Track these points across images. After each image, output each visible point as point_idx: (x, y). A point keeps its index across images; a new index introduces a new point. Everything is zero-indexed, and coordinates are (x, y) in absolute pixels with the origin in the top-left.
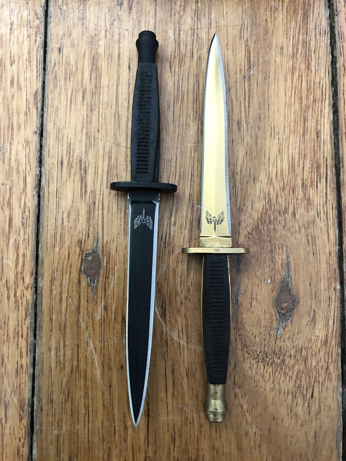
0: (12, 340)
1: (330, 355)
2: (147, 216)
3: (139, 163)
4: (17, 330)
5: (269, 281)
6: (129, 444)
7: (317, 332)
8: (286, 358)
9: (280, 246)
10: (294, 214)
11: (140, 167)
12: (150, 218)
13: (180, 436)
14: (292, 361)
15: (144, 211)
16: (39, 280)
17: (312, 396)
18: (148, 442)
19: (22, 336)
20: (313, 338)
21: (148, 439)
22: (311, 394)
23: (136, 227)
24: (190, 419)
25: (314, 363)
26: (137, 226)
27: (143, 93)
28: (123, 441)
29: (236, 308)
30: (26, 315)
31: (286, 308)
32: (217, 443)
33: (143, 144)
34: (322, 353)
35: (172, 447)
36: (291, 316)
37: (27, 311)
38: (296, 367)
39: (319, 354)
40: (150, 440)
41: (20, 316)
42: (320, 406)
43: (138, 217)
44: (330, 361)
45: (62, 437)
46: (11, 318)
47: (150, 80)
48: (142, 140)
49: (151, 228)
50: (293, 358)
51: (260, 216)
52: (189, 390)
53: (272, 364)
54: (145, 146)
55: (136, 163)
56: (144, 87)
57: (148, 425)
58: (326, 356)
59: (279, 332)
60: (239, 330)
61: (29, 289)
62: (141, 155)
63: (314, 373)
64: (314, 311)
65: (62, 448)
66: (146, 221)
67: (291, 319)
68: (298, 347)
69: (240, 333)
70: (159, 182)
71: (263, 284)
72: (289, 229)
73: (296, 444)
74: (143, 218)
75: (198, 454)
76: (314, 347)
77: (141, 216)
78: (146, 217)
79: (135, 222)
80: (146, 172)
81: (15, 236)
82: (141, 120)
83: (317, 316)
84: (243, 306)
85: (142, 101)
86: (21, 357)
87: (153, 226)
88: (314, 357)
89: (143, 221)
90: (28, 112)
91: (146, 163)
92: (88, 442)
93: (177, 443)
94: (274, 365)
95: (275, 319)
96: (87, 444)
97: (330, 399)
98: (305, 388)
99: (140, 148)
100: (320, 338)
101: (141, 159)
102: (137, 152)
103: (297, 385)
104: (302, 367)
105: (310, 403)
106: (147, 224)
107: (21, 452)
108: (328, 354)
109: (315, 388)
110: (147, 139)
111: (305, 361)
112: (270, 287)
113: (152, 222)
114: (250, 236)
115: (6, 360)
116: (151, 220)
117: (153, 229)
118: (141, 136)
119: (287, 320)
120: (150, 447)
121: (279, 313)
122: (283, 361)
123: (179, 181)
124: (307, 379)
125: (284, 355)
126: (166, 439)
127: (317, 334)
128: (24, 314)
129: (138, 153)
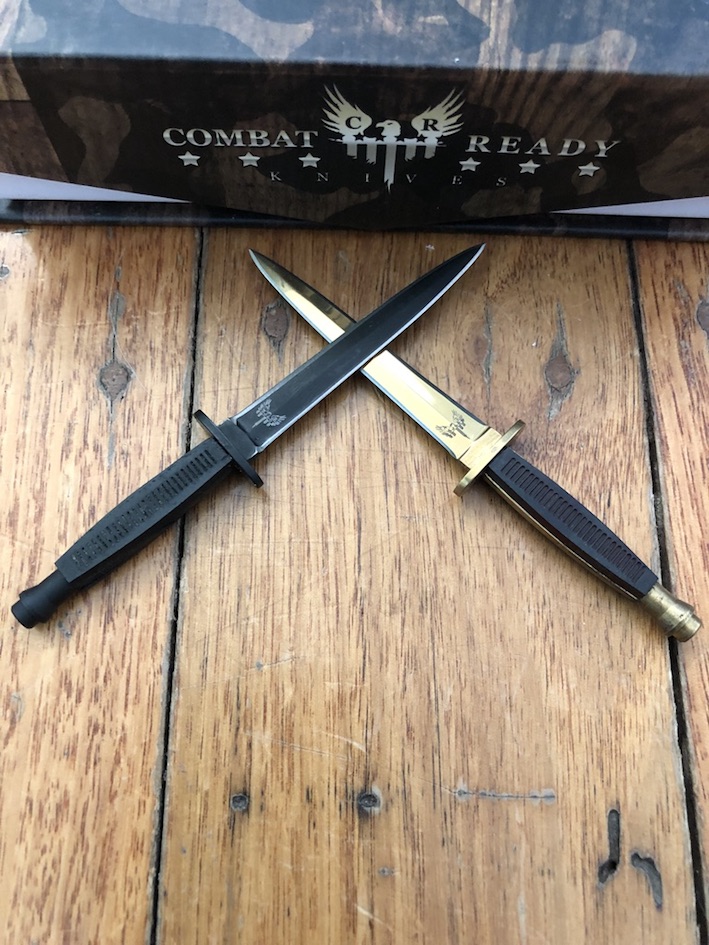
0: (155, 423)
1: (632, 446)
4: (164, 407)
5: (534, 344)
6: (331, 570)
7: (610, 415)
8: (564, 449)
9: (548, 299)
10: (566, 259)
13: (409, 558)
14: (574, 455)
16: (199, 340)
17: (609, 505)
18: (360, 567)
19: (171, 416)
20: (605, 422)
21: (359, 563)
22: (607, 501)
24: (423, 534)
25: (608, 457)
28: (321, 565)
29: (486, 380)
30: (178, 387)
31: (561, 379)
32: (466, 570)
34: (619, 444)
35: (396, 575)
36: (569, 391)
37: (179, 381)
38: (581, 463)
39: (615, 444)
40: (362, 564)
41: (169, 389)
42: (621, 518)
44: (632, 454)
45: (227, 558)
46: (156, 392)
50: (575, 449)
51: (517, 260)
52: (420, 492)
53: (544, 458)
57: (359, 541)
58: (627, 448)
59: (553, 413)
60: (492, 409)
61: (184, 354)
63: (610, 472)
64: (603, 385)
65: (226, 575)
67: (568, 396)
68: (582, 434)
69: (494, 414)
71: (526, 348)
72: (560, 278)
75: (437, 587)
76: (607, 435)
81: (165, 284)
83: (608, 393)
84: (498, 379)
86: (169, 445)
88: (608, 449)
92: (268, 566)
93: (404, 570)
94: (547, 460)
95: (545, 395)
96: (265, 569)
97: (637, 507)
98: (597, 491)
100: (615, 423)
103: (585, 488)
104: (590, 464)
105: (607, 513)
107: (162, 583)
108: (630, 445)
109: (613, 493)
111: (595, 453)
112: (535, 352)
114: (504, 285)
115: (145, 451)
119: (563, 397)
120: (362, 574)
121: (552, 387)
122: (562, 453)
124: (600, 479)
125: (562, 445)
126: (385, 565)
127: (610, 417)
128: (175, 385)
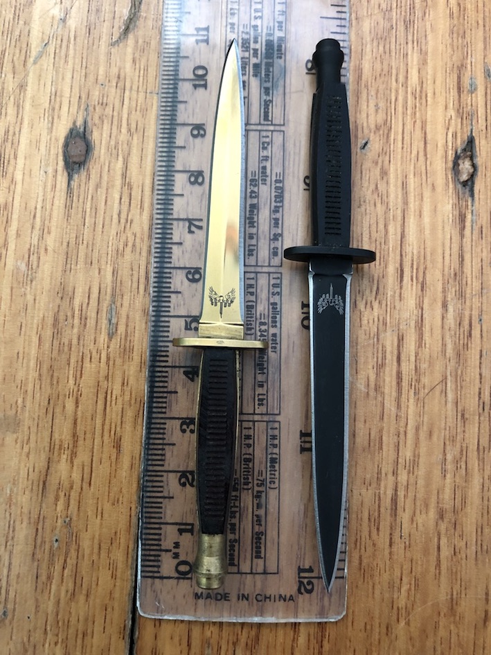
2: (336, 295)
11: (330, 226)
12: (340, 298)
15: (331, 288)
23: (320, 310)
26: (322, 309)
27: (330, 124)
33: (333, 194)
43: (324, 296)
47: (340, 107)
48: (331, 189)
49: (341, 312)
54: (335, 197)
55: (325, 220)
56: (332, 116)
62: (331, 210)
66: (335, 302)
70: (351, 247)
74: (331, 298)
77: (328, 295)
78: (334, 297)
79: (319, 303)
80: (337, 234)
82: (329, 161)
85: (329, 135)
87: (344, 310)
89: (331, 302)
91: (338, 221)
99: (329, 199)
101: (330, 215)
102: (325, 205)
106: (337, 307)
110: (338, 187)
113: (342, 304)
116: (341, 301)
117: (344, 313)
118: (330, 184)
123: (376, 249)
129: (326, 207)
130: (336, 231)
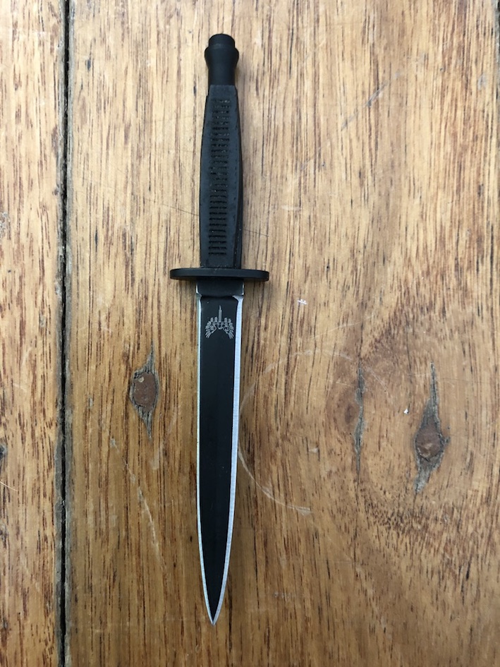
0: (30, 500)
1: (495, 518)
2: (226, 319)
3: (212, 239)
4: (37, 485)
5: (406, 411)
6: (203, 647)
7: (475, 485)
8: (429, 522)
9: (423, 359)
10: (444, 312)
11: (215, 245)
12: (230, 321)
13: (277, 634)
14: (439, 527)
15: (220, 311)
16: (67, 412)
17: (468, 576)
18: (231, 645)
19: (45, 496)
20: (470, 493)
21: (230, 640)
22: (466, 573)
23: (208, 335)
24: (291, 610)
25: (471, 530)
26: (210, 334)
27: (216, 131)
28: (194, 643)
29: (356, 451)
30: (50, 464)
31: (430, 450)
32: (330, 645)
33: (218, 211)
34: (482, 515)
35: (265, 650)
36: (437, 461)
37: (50, 458)
38: (445, 535)
39: (478, 516)
40: (233, 641)
41: (41, 466)
42: (478, 591)
43: (212, 319)
44: (494, 526)
45: (107, 637)
46: (28, 470)
47: (228, 112)
48: (216, 205)
49: (231, 336)
50: (440, 522)
51: (392, 314)
52: (289, 569)
53: (409, 531)
54: (220, 213)
55: (209, 240)
56: (218, 123)
57: (230, 619)
58: (489, 519)
59: (420, 485)
60: (362, 482)
61: (53, 427)
62: (215, 228)
63: (471, 543)
64: (472, 454)
65: (107, 654)
66: (224, 326)
67: (437, 465)
68: (447, 506)
69: (363, 487)
70: (242, 268)
71: (397, 415)
72: (436, 334)
73: (443, 644)
74: (220, 321)
75: (303, 661)
76: (471, 506)
77: (216, 318)
78: (223, 320)
79: (207, 327)
80: (222, 254)
81: (30, 349)
82: (215, 174)
83: (476, 462)
84: (368, 449)
85: (215, 145)
86: (44, 524)
87: (234, 333)
88: (471, 521)
89: (220, 326)
90: (44, 161)
91: (223, 239)
92: (145, 645)
93: (272, 645)
94: (412, 533)
95: (414, 465)
96: (142, 648)
97: (493, 580)
98: (457, 565)
99: (213, 216)
100: (480, 494)
101: (216, 233)
102: (209, 222)
103: (446, 561)
104: (453, 535)
105: (465, 586)
106: (226, 330)
107: (48, 660)
108: (492, 516)
109: (472, 565)
110: (224, 202)
111: (458, 526)
112: (408, 419)
113: (232, 328)
114: (378, 345)
115: (22, 530)
116: (231, 324)
117: (234, 337)
118: (215, 199)
119: (431, 468)
120: (233, 651)
121: (421, 457)
122: (426, 527)
123: (272, 263)
124: (461, 552)
125: (427, 518)
126: (256, 639)
127: (476, 488)
128: (46, 463)
129: (210, 225)
130: (222, 251)
